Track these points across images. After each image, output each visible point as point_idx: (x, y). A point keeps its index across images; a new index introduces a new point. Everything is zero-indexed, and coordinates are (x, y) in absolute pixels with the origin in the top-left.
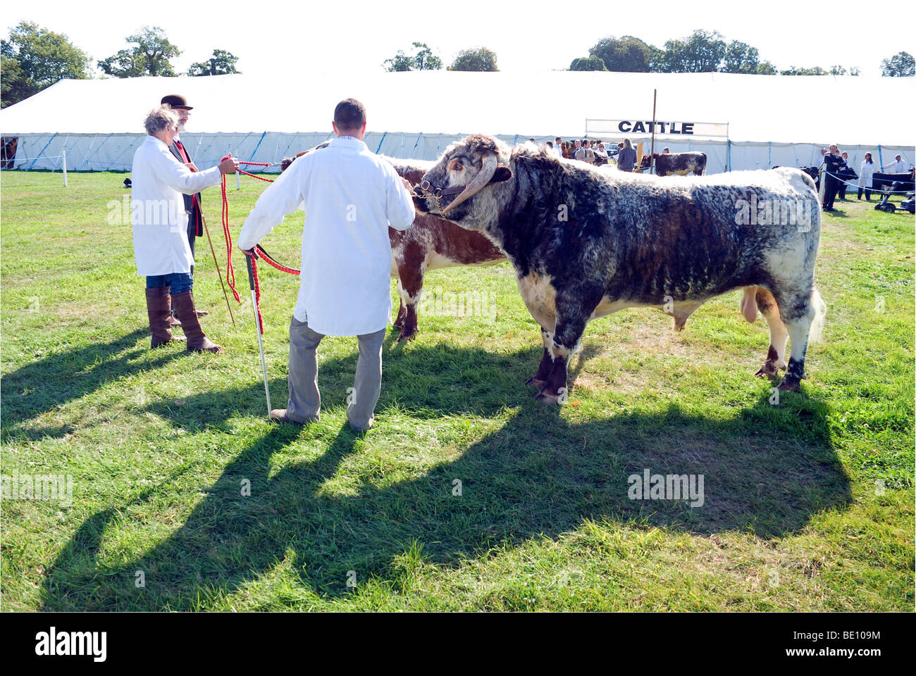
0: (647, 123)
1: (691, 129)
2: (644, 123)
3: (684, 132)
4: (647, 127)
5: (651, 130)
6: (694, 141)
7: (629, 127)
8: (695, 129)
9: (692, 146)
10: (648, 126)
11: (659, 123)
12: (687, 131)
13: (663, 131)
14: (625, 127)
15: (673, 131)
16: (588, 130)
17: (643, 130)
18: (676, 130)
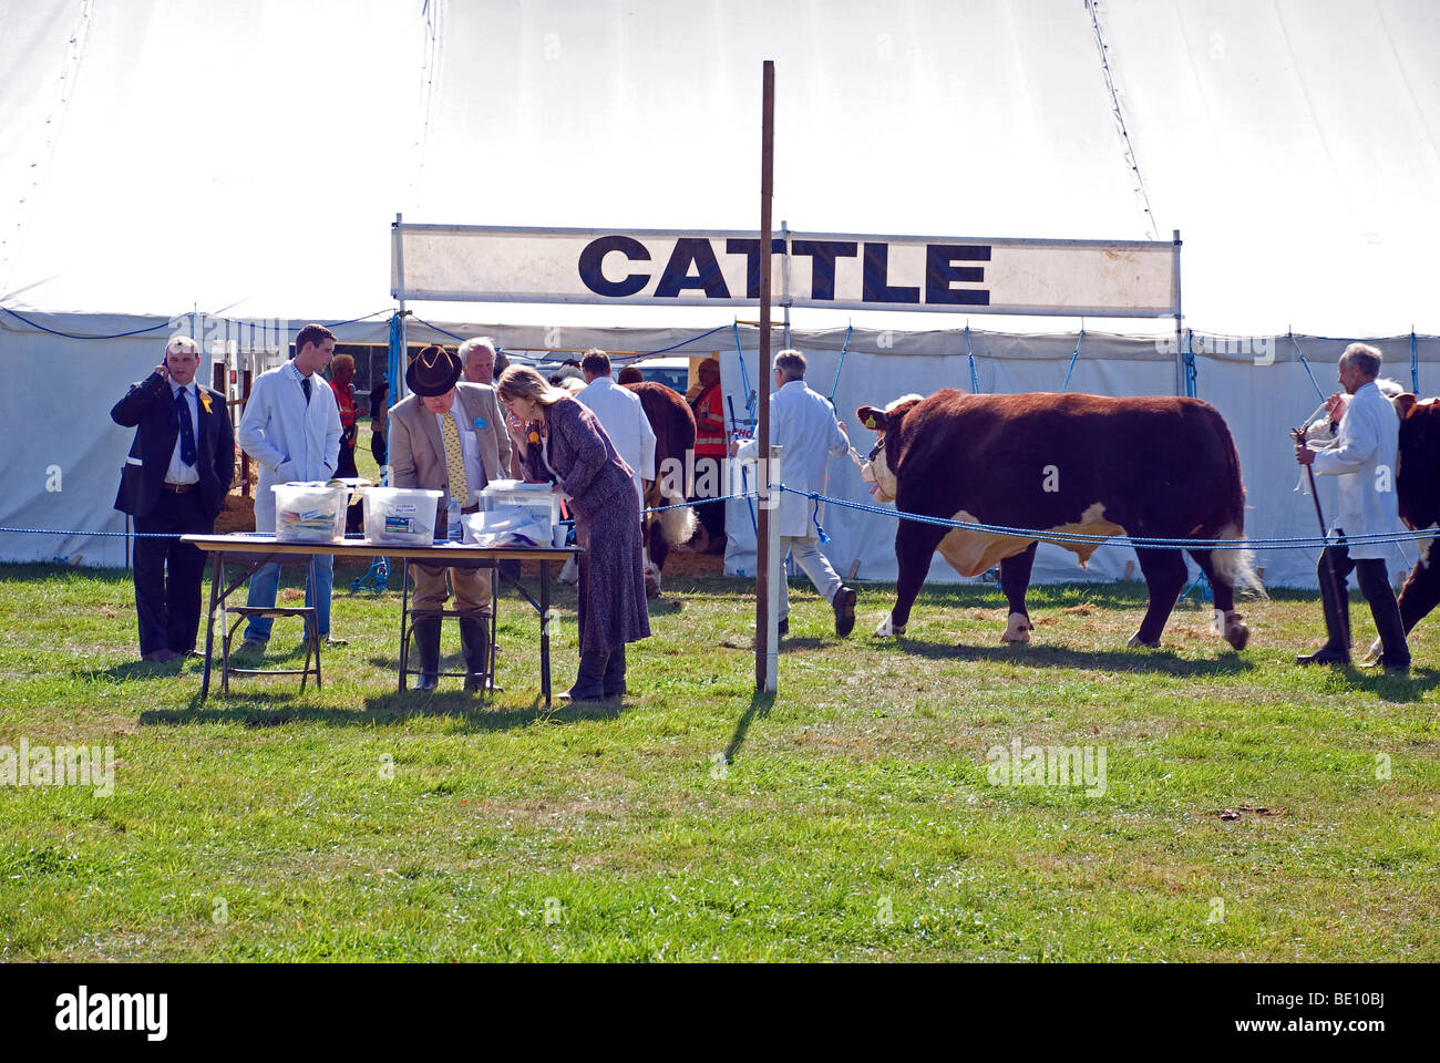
0: (734, 246)
1: (977, 275)
2: (719, 247)
3: (939, 293)
4: (734, 269)
5: (758, 287)
6: (1000, 337)
7: (638, 268)
8: (996, 276)
9: (982, 366)
10: (742, 259)
11: (802, 247)
12: (954, 285)
13: (823, 289)
14: (616, 267)
15: (878, 290)
16: (409, 284)
17: (715, 287)
18: (894, 279)
